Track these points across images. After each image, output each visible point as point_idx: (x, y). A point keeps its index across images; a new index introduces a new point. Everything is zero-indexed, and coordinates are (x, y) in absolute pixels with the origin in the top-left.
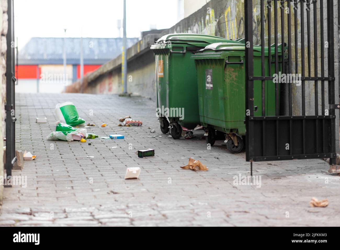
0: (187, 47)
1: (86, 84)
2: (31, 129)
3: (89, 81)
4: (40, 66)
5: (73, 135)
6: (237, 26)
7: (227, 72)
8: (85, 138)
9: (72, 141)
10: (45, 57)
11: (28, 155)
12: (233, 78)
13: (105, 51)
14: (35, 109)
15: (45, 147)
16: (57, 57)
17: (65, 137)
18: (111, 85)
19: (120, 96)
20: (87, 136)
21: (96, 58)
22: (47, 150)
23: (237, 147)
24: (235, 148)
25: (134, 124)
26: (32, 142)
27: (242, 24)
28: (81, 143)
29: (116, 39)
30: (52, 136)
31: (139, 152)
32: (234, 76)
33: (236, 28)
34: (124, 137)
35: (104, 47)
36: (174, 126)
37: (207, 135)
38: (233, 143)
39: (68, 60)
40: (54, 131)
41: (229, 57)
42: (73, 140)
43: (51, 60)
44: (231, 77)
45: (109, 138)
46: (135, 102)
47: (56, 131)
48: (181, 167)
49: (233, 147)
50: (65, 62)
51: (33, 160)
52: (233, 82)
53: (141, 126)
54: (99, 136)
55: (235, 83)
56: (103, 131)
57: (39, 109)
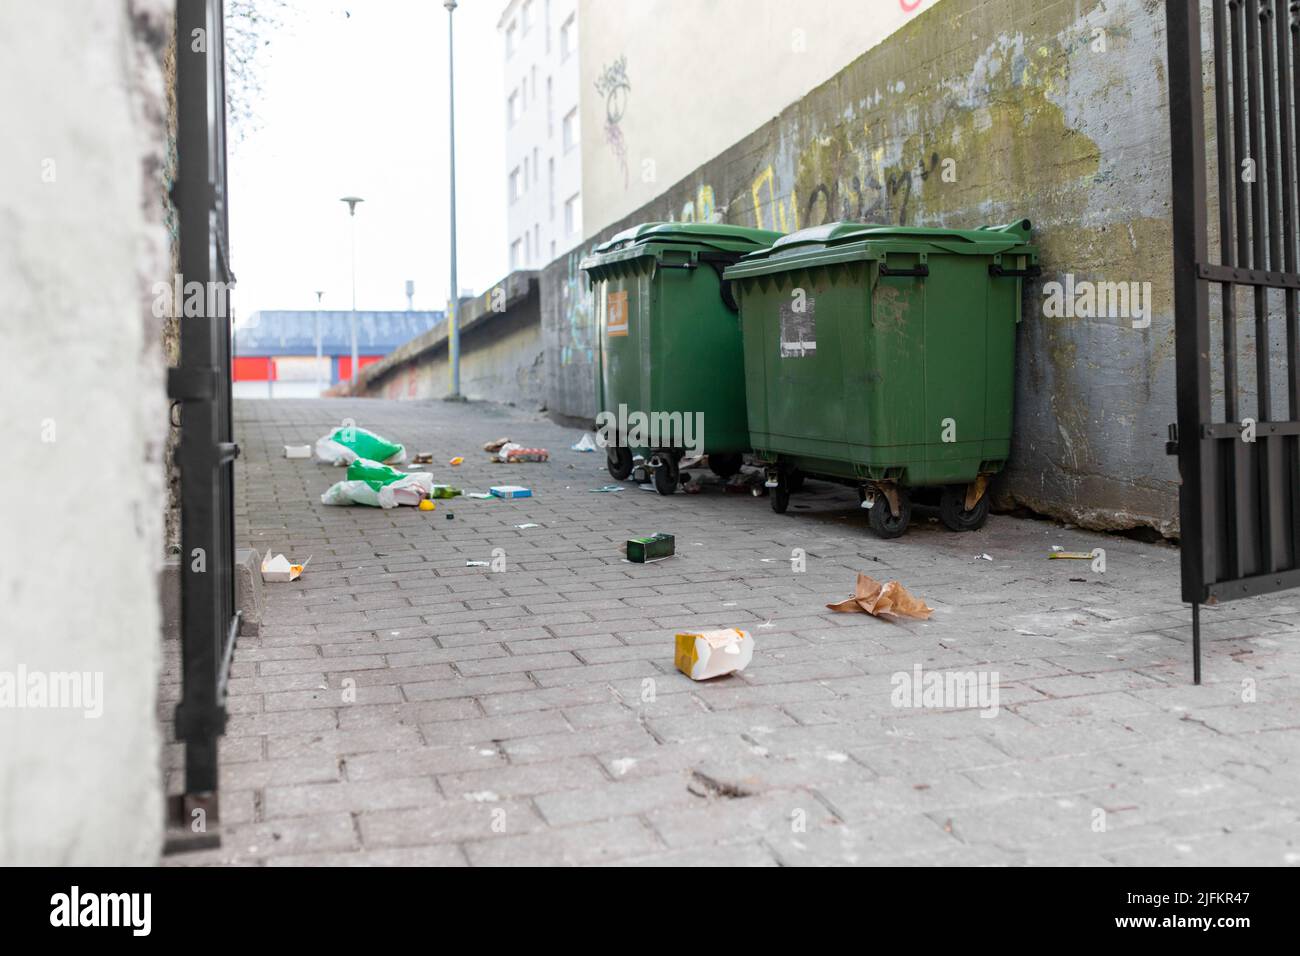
0: (699, 253)
1: (364, 384)
2: (273, 475)
3: (369, 378)
4: (275, 359)
5: (397, 491)
6: (798, 211)
7: (879, 302)
8: (428, 497)
9: (394, 507)
10: (283, 343)
11: (277, 565)
12: (896, 319)
13: (386, 333)
14: (278, 427)
15: (322, 528)
16: (304, 344)
17: (377, 498)
18: (413, 385)
19: (447, 400)
20: (432, 493)
21: (372, 344)
22: (331, 540)
23: (896, 519)
24: (892, 522)
25: (529, 457)
26: (281, 512)
27: (821, 201)
28: (423, 513)
29: (405, 313)
30: (338, 495)
31: (630, 544)
32: (898, 314)
33: (796, 217)
34: (530, 492)
35: (385, 326)
36: (663, 461)
37: (776, 485)
38: (888, 509)
39: (325, 348)
40: (344, 480)
41: (888, 254)
42: (397, 505)
43: (292, 348)
44: (889, 313)
45: (488, 495)
46: (486, 412)
47: (349, 479)
48: (829, 606)
49: (888, 521)
50: (319, 352)
51: (294, 580)
52: (896, 330)
53: (545, 461)
54: (463, 491)
55: (901, 333)
56: (462, 477)
57: (286, 426)
